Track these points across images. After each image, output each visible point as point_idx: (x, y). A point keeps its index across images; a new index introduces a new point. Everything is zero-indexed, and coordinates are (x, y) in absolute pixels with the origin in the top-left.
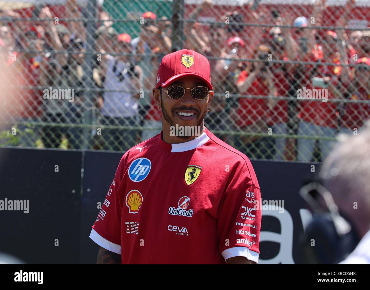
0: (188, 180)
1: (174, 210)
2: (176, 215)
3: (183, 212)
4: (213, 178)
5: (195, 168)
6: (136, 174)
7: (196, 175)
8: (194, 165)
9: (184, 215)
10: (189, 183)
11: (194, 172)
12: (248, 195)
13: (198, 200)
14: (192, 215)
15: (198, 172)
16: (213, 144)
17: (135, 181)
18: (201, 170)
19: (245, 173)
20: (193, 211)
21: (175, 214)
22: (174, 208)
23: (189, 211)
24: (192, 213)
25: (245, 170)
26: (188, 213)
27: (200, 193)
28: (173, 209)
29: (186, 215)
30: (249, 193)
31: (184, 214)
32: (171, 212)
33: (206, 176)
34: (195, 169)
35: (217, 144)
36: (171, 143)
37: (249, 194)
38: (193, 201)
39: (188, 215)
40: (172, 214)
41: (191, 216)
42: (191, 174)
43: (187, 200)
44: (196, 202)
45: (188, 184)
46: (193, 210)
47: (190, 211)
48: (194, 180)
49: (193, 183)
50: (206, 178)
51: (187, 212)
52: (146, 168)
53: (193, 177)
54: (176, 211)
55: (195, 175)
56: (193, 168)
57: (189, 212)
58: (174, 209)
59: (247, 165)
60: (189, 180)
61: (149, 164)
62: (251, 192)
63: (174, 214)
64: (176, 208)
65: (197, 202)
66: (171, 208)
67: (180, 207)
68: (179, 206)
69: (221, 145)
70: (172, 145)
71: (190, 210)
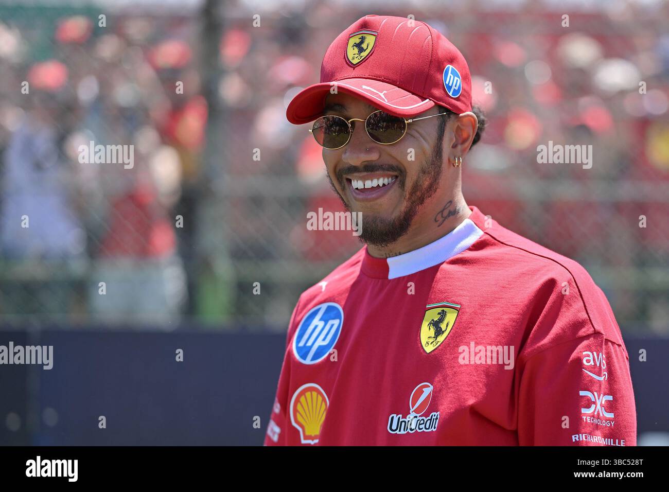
0: (428, 339)
1: (402, 422)
2: (405, 432)
3: (419, 422)
4: (487, 325)
5: (445, 309)
6: (309, 344)
7: (447, 326)
8: (442, 300)
9: (419, 429)
10: (429, 349)
11: (441, 320)
12: (588, 361)
13: (451, 388)
14: (436, 426)
15: (451, 317)
16: (492, 245)
17: (308, 361)
18: (458, 310)
19: (571, 305)
20: (438, 417)
21: (402, 432)
22: (401, 416)
23: (429, 418)
24: (437, 420)
25: (572, 296)
26: (429, 421)
27: (455, 370)
28: (399, 418)
29: (424, 429)
30: (588, 356)
31: (421, 427)
32: (394, 427)
33: (471, 325)
34: (443, 311)
35: (502, 243)
36: (384, 256)
37: (591, 358)
38: (440, 390)
39: (429, 429)
40: (397, 432)
41: (435, 428)
42: (436, 325)
43: (428, 391)
44: (447, 393)
45: (428, 352)
46: (438, 413)
47: (433, 417)
48: (441, 339)
49: (439, 346)
50: (468, 331)
51: (426, 420)
52: (332, 326)
53: (439, 332)
54: (405, 422)
55: (443, 326)
56: (440, 310)
57: (431, 420)
58: (401, 420)
59: (577, 285)
60: (431, 340)
61: (338, 316)
62: (595, 353)
63: (400, 431)
64: (404, 417)
65: (449, 391)
66: (393, 418)
67: (414, 411)
68: (412, 410)
69: (510, 245)
70: (389, 261)
71: (433, 414)
